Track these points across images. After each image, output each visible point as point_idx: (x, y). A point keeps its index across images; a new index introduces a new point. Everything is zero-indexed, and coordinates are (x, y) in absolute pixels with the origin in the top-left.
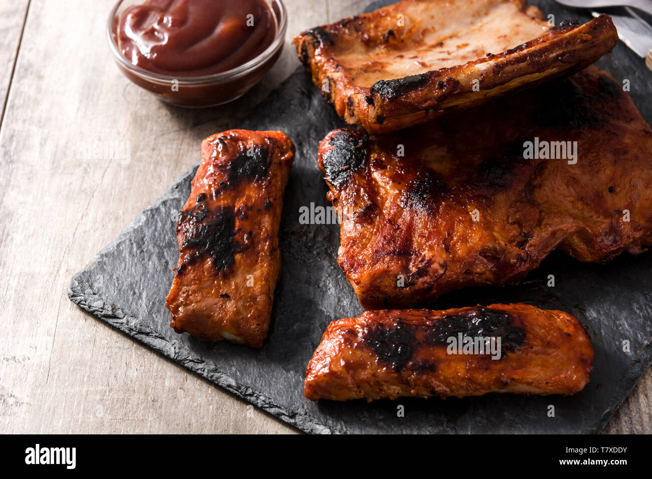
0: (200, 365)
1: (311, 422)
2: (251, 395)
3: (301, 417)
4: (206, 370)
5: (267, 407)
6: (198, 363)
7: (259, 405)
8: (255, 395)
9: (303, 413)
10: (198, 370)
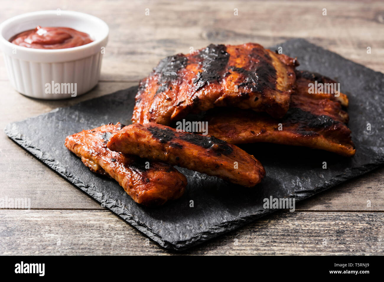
0: (52, 162)
1: (95, 191)
2: (71, 177)
3: (91, 188)
4: (54, 165)
5: (77, 183)
6: (51, 161)
7: (73, 182)
8: (73, 177)
9: (93, 186)
10: (50, 164)
